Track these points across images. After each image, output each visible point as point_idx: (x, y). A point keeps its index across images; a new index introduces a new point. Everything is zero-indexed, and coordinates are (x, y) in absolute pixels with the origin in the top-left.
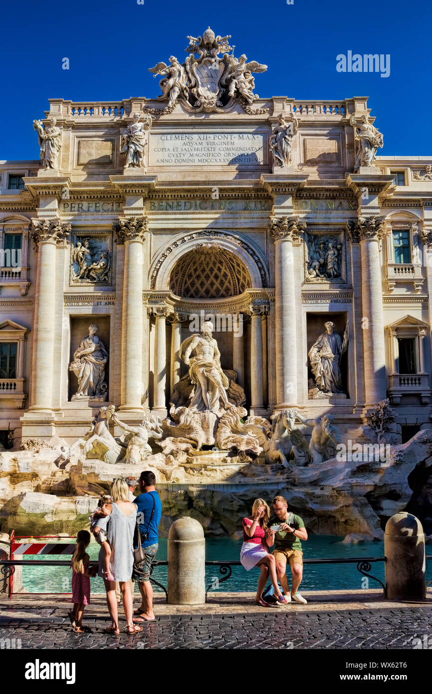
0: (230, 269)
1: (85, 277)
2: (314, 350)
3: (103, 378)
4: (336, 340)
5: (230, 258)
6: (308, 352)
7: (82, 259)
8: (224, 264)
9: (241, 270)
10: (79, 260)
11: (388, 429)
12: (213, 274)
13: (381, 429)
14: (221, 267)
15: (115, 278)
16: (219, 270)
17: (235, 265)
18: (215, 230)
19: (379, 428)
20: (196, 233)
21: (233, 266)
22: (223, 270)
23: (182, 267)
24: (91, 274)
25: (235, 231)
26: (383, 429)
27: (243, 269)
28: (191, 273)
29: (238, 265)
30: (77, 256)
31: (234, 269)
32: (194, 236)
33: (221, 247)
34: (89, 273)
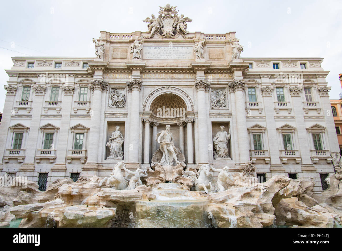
0: (178, 104)
1: (115, 105)
2: (215, 138)
3: (121, 149)
4: (225, 134)
5: (178, 99)
6: (213, 139)
7: (113, 98)
8: (175, 101)
9: (182, 104)
10: (112, 98)
11: (252, 174)
12: (171, 106)
13: (249, 175)
14: (174, 103)
15: (128, 106)
16: (173, 104)
17: (180, 102)
18: (171, 86)
19: (248, 174)
20: (163, 88)
21: (179, 102)
22: (175, 104)
23: (157, 102)
24: (117, 104)
25: (180, 87)
26: (250, 175)
27: (184, 103)
28: (161, 105)
29: (181, 102)
30: (111, 96)
31: (180, 104)
32: (162, 88)
33: (174, 93)
34: (116, 104)
